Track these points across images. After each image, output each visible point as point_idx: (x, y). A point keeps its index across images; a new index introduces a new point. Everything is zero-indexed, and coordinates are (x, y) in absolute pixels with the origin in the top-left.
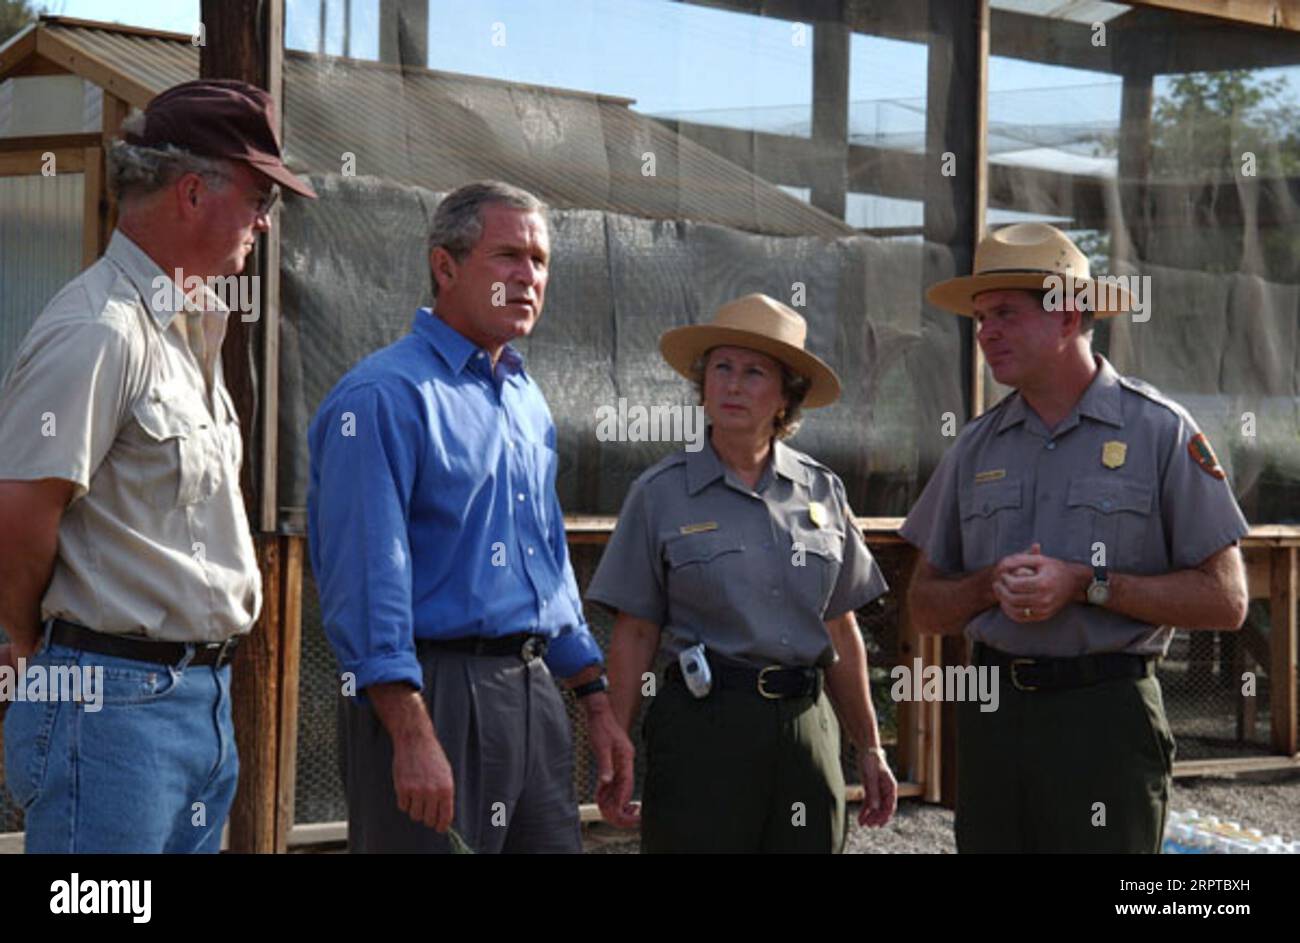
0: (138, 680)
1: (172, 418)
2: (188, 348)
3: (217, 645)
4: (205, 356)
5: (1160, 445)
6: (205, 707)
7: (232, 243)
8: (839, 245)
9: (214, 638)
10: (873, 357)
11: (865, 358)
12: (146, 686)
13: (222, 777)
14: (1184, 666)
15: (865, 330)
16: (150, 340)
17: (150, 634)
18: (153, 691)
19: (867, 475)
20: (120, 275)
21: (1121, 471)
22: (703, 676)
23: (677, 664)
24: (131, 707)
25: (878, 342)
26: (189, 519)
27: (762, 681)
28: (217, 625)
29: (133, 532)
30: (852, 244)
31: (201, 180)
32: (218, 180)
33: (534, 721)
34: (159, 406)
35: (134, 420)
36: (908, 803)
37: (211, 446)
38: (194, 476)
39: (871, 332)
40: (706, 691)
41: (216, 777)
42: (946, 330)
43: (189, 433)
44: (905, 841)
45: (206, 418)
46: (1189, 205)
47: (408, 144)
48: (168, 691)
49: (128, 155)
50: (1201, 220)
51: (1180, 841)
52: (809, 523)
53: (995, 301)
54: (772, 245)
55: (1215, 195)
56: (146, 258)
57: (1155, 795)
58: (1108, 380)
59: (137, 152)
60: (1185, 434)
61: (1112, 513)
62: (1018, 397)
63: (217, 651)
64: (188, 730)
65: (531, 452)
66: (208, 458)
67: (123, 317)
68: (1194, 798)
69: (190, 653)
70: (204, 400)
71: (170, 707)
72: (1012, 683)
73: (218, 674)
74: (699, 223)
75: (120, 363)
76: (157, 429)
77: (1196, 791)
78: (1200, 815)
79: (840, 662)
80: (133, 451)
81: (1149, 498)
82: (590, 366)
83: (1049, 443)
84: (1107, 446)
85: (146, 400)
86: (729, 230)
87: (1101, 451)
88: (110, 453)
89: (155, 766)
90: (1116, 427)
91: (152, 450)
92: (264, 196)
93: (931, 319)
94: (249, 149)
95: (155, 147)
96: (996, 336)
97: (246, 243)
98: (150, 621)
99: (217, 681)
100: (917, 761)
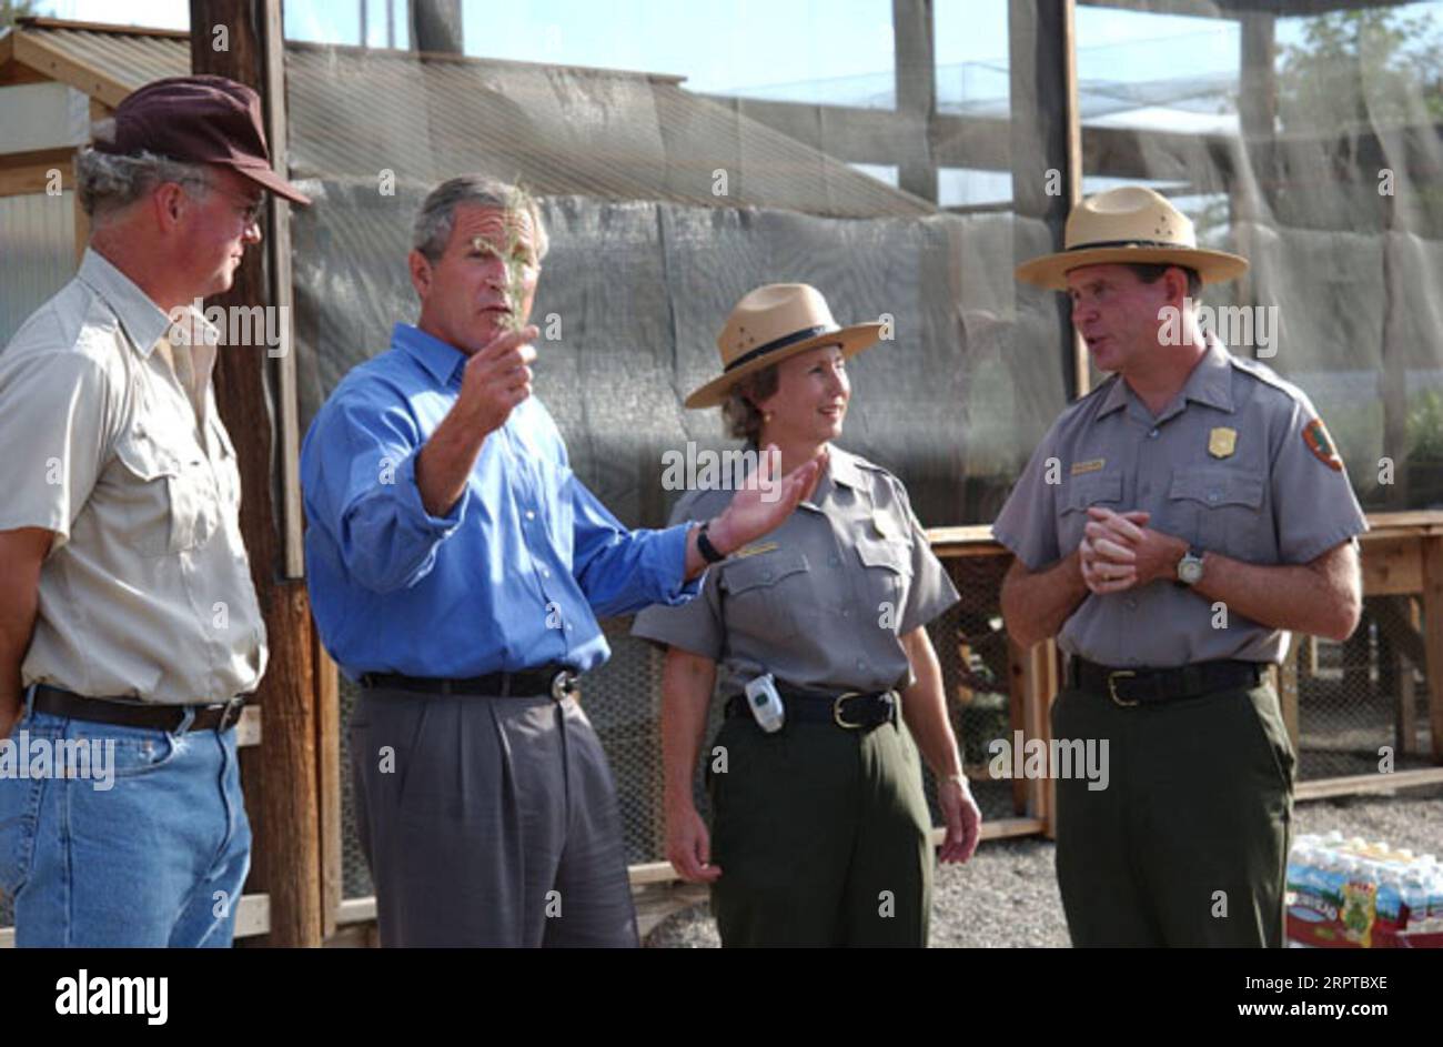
0: (134, 749)
1: (160, 455)
2: (175, 377)
3: (219, 706)
4: (193, 383)
5: (1271, 427)
6: (210, 775)
7: (218, 258)
8: (921, 225)
9: (215, 698)
10: (964, 348)
11: (956, 349)
12: (142, 755)
13: (232, 852)
14: (1338, 673)
15: (953, 319)
16: (131, 368)
17: (143, 698)
18: (150, 759)
19: (963, 479)
20: (95, 298)
21: (1229, 460)
22: (775, 709)
23: (743, 698)
24: (126, 779)
25: (969, 331)
26: (184, 567)
27: (839, 711)
28: (219, 683)
29: (121, 583)
30: (936, 224)
31: (181, 189)
32: (201, 187)
33: (574, 769)
34: (145, 442)
35: (117, 458)
36: (1028, 841)
37: (204, 485)
38: (187, 519)
39: (961, 323)
40: (778, 725)
41: (225, 852)
42: (1043, 313)
43: (179, 471)
44: (1026, 883)
45: (198, 454)
46: (1324, 160)
47: (431, 138)
48: (165, 761)
49: (98, 164)
50: (1342, 175)
51: (1321, 867)
52: (875, 534)
53: (1090, 278)
54: (847, 230)
55: (1353, 147)
56: (121, 276)
57: (1276, 816)
58: (1217, 359)
59: (108, 160)
60: (1299, 418)
61: (1217, 507)
62: (1119, 382)
63: (221, 712)
64: (191, 802)
65: (536, 468)
66: (202, 498)
67: (99, 344)
68: (1348, 819)
69: (190, 716)
70: (195, 434)
71: (169, 777)
72: (1111, 699)
73: (222, 738)
74: (765, 210)
75: (99, 398)
76: (142, 467)
77: (1350, 810)
78: (1344, 836)
79: (915, 685)
80: (115, 492)
81: (1259, 490)
82: (647, 375)
83: (1152, 431)
84: (1214, 433)
85: (130, 436)
86: (797, 214)
87: (1208, 438)
88: (92, 496)
89: (156, 845)
90: (1225, 412)
91: (139, 491)
92: (253, 204)
93: (1027, 303)
94: (233, 150)
95: (128, 154)
96: (1094, 316)
97: (233, 256)
98: (144, 683)
99: (222, 747)
100: (1035, 794)
